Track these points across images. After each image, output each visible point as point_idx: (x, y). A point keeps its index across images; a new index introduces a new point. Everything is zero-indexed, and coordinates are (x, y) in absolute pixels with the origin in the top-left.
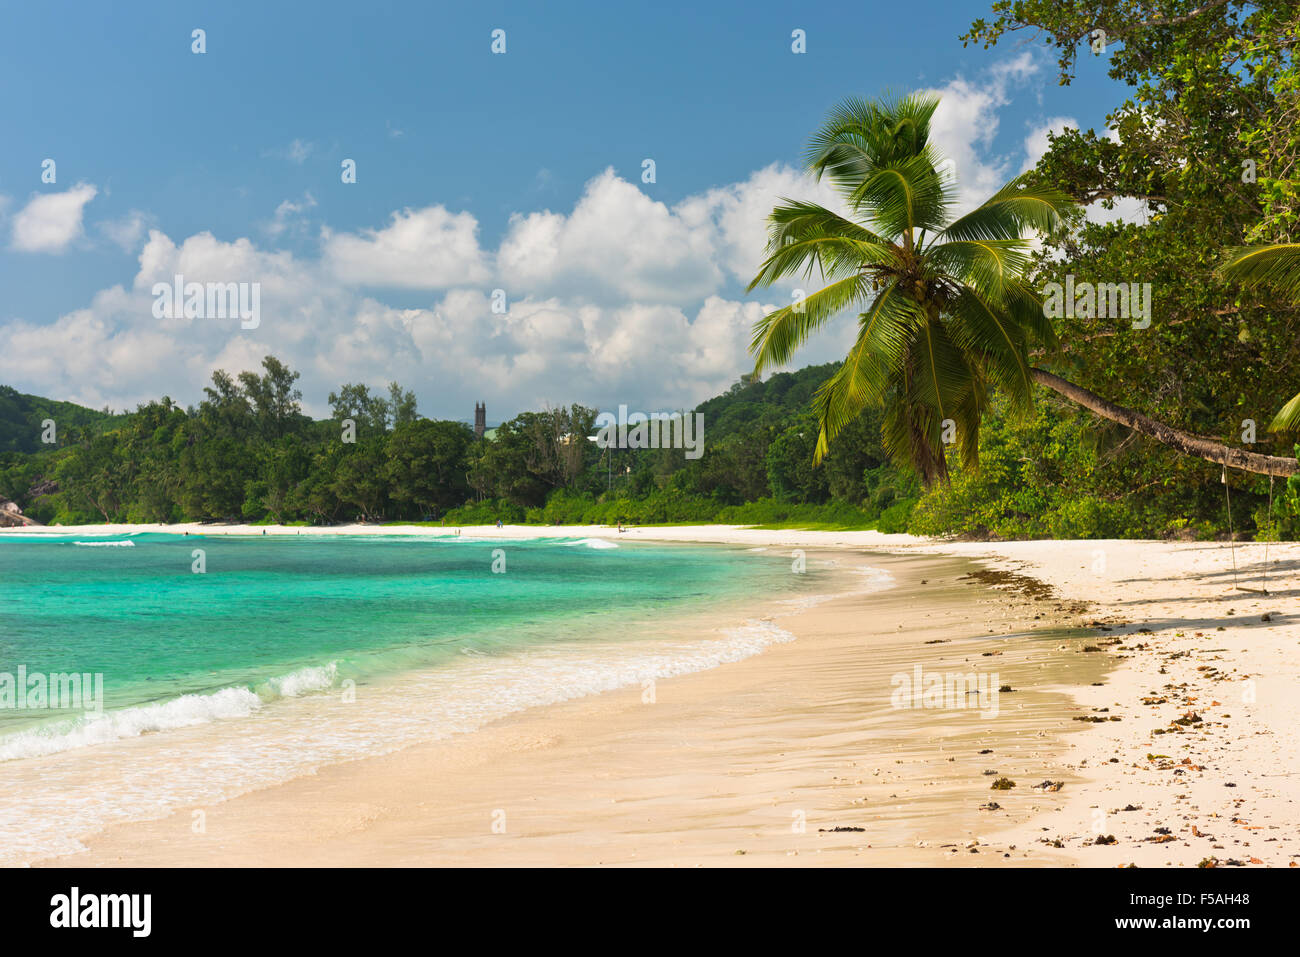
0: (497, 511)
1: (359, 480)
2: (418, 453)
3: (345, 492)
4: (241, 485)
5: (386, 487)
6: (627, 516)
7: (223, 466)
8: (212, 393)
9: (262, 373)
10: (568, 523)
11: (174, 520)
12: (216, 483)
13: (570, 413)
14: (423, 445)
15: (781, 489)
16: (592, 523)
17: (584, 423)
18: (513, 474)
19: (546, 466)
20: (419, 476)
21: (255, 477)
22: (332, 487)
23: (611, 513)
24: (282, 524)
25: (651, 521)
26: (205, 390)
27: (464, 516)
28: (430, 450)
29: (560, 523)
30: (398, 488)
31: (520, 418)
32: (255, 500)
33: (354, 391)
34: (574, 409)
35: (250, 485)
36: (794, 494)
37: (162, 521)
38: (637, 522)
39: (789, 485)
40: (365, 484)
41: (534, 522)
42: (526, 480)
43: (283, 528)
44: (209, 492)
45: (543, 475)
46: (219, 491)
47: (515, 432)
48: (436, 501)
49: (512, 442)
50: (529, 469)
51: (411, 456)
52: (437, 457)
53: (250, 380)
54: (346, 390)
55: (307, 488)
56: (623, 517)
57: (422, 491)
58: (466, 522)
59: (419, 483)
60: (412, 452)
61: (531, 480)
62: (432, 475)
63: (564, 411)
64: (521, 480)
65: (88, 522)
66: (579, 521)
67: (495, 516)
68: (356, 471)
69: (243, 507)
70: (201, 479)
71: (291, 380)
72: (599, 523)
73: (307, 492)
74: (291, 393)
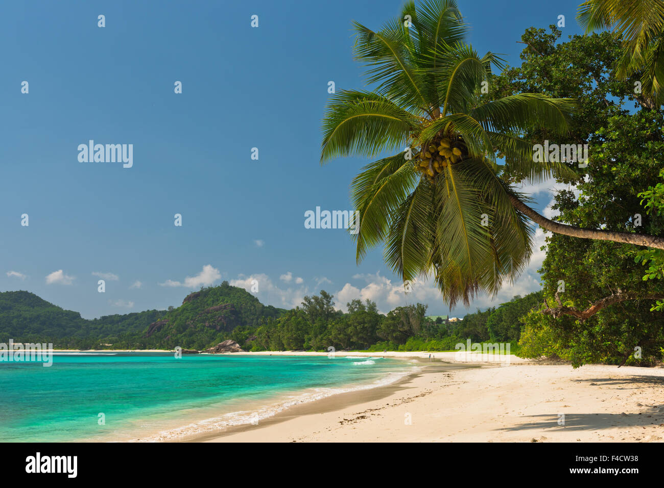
0: (388, 346)
1: (340, 334)
2: (360, 323)
3: (335, 338)
4: (303, 336)
5: (350, 337)
6: (435, 347)
7: (298, 329)
8: (304, 304)
9: (320, 296)
10: (414, 351)
11: (284, 350)
12: (294, 336)
13: (416, 306)
14: (361, 320)
15: (494, 335)
16: (422, 350)
17: (421, 310)
18: (394, 331)
19: (406, 328)
20: (360, 332)
21: (308, 333)
22: (330, 337)
23: (429, 347)
24: (317, 351)
25: (444, 350)
26: (302, 303)
27: (377, 348)
28: (364, 323)
29: (410, 350)
30: (353, 337)
31: (396, 309)
32: (308, 342)
33: (356, 302)
34: (418, 305)
35: (306, 337)
36: (498, 338)
37: (279, 350)
38: (438, 350)
39: (497, 334)
40: (342, 336)
41: (402, 350)
42: (398, 333)
43: (317, 353)
44: (292, 339)
45: (404, 331)
46: (296, 339)
47: (395, 315)
48: (367, 342)
49: (393, 318)
50: (399, 329)
51: (357, 324)
52: (366, 325)
53: (316, 299)
54: (353, 301)
55: (322, 338)
56: (433, 348)
57: (361, 338)
58: (377, 350)
59: (361, 335)
60: (357, 323)
61: (400, 333)
62: (365, 332)
63: (414, 306)
64: (396, 333)
65: (261, 351)
66: (418, 350)
67: (387, 348)
68: (338, 331)
69: (304, 345)
70: (289, 335)
71: (330, 298)
72: (425, 351)
73: (322, 339)
74: (331, 303)
